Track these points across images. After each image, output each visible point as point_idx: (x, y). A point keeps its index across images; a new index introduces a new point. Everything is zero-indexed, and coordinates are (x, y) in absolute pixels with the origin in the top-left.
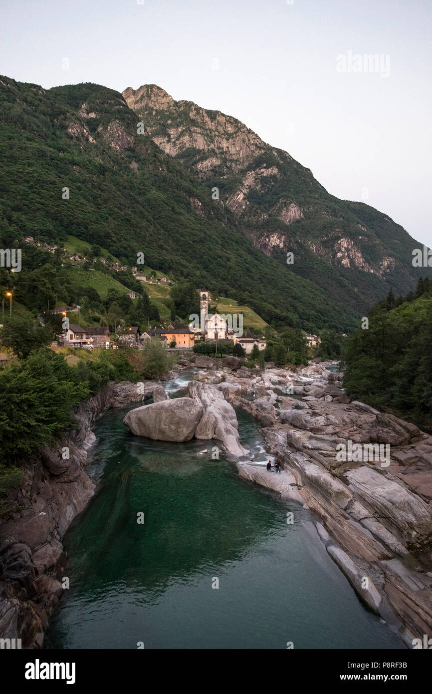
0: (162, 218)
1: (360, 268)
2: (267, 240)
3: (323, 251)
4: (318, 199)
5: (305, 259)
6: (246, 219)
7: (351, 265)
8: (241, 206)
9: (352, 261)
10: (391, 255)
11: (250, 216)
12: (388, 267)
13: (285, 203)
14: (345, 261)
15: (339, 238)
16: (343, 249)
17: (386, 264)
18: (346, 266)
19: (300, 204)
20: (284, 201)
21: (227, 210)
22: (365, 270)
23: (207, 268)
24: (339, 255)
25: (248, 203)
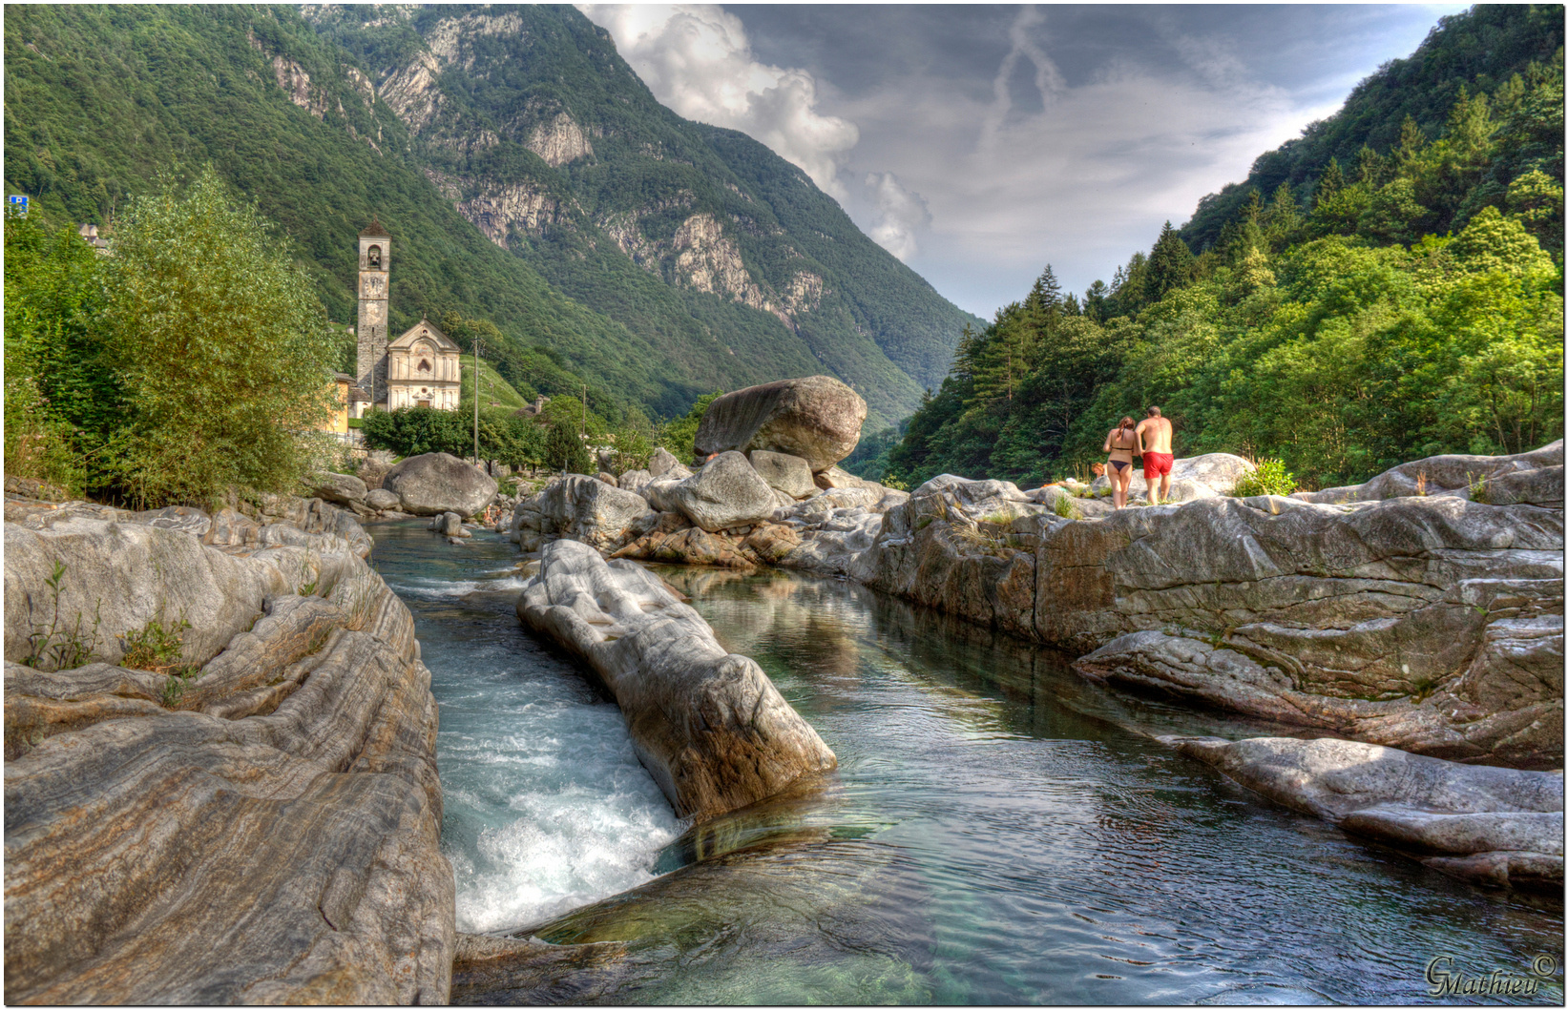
0: (188, 100)
1: (738, 298)
2: (494, 203)
3: (644, 248)
4: (628, 108)
5: (598, 261)
6: (434, 142)
7: (714, 288)
8: (420, 105)
9: (717, 277)
10: (812, 270)
11: (444, 136)
12: (806, 299)
13: (541, 111)
14: (701, 278)
15: (684, 215)
16: (696, 244)
17: (801, 291)
18: (703, 290)
19: (582, 120)
20: (538, 106)
21: (383, 109)
22: (751, 303)
23: (326, 257)
24: (686, 258)
25: (441, 99)
